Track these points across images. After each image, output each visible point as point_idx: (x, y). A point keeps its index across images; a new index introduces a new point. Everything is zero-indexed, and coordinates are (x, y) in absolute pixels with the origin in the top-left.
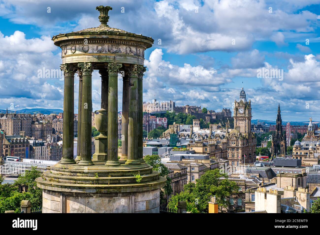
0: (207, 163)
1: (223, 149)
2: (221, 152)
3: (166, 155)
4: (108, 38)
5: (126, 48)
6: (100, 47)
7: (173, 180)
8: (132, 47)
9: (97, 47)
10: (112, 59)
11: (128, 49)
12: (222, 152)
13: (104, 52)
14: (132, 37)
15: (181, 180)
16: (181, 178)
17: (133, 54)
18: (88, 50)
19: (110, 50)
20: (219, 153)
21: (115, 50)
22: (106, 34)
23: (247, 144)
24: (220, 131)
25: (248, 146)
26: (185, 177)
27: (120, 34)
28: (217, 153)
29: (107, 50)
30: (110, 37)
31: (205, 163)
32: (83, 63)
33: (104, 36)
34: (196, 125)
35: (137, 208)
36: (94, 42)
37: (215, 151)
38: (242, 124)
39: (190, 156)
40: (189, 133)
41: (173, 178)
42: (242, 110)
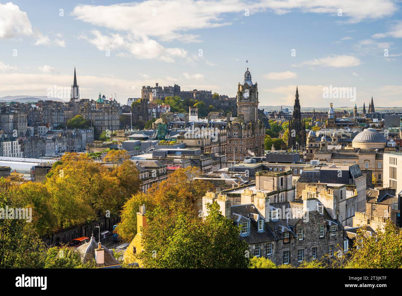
0: (197, 159)
1: (222, 142)
2: (218, 145)
3: (150, 151)
7: (148, 181)
12: (220, 146)
15: (159, 180)
16: (159, 178)
20: (217, 146)
23: (253, 135)
24: (221, 120)
25: (254, 138)
26: (165, 177)
28: (213, 147)
31: (194, 159)
34: (193, 113)
37: (210, 144)
38: (246, 111)
39: (177, 151)
40: (184, 123)
41: (148, 179)
42: (246, 95)
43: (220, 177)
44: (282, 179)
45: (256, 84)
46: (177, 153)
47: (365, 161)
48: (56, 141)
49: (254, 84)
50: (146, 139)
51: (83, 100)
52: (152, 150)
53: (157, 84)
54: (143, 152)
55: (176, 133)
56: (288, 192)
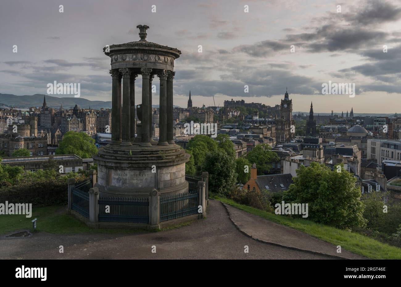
1: (273, 131)
4: (139, 49)
5: (155, 57)
6: (134, 57)
8: (160, 56)
9: (133, 56)
10: (144, 65)
11: (157, 58)
13: (138, 60)
14: (159, 48)
17: (161, 62)
18: (126, 58)
19: (142, 58)
20: (270, 133)
21: (146, 58)
22: (137, 46)
27: (149, 46)
29: (140, 59)
30: (141, 48)
32: (122, 68)
33: (136, 48)
34: (256, 115)
35: (163, 179)
36: (130, 52)
37: (267, 132)
38: (285, 114)
39: (250, 135)
40: (251, 121)
41: (237, 150)
42: (286, 106)
43: (279, 150)
44: (318, 152)
45: (291, 100)
46: (250, 136)
47: (355, 143)
48: (181, 128)
49: (290, 99)
50: (232, 128)
51: (194, 107)
52: (236, 134)
53: (232, 99)
54: (231, 135)
55: (248, 126)
56: (321, 159)
